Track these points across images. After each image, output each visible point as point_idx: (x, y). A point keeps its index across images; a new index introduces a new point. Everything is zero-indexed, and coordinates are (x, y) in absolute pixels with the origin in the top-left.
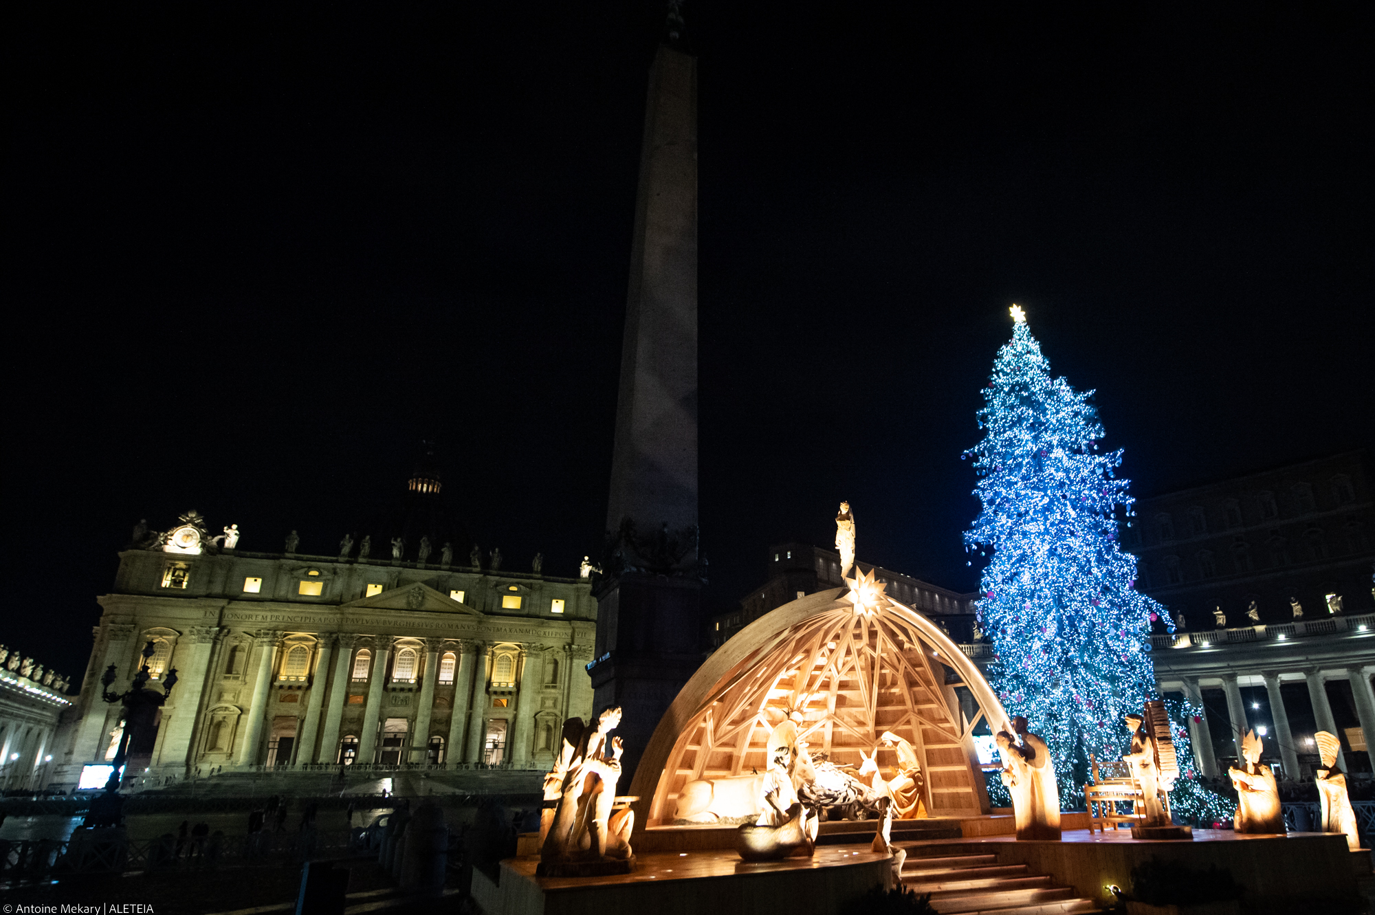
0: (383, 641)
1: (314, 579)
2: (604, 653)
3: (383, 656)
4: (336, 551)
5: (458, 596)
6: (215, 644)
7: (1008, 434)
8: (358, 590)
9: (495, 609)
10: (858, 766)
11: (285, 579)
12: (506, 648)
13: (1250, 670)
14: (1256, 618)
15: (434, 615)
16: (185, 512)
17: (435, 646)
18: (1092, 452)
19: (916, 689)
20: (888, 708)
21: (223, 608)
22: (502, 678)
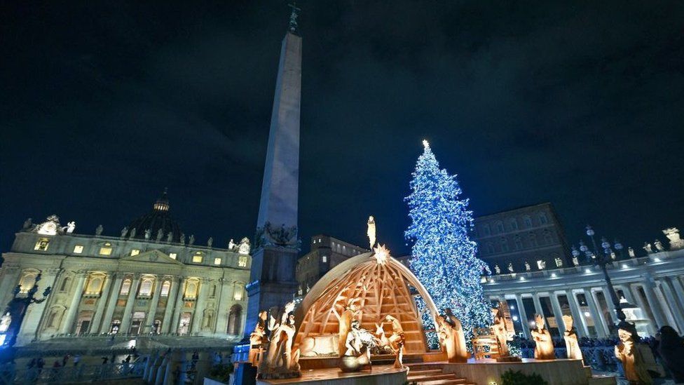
0: (137, 276)
1: (108, 247)
2: (255, 281)
3: (136, 283)
4: (119, 235)
5: (173, 256)
6: (57, 276)
7: (423, 192)
8: (128, 252)
9: (189, 262)
10: (375, 331)
11: (94, 247)
12: (193, 280)
13: (510, 292)
14: (512, 270)
15: (161, 264)
16: (50, 215)
17: (161, 278)
18: (456, 200)
19: (398, 297)
20: (386, 305)
21: (63, 260)
22: (190, 294)
